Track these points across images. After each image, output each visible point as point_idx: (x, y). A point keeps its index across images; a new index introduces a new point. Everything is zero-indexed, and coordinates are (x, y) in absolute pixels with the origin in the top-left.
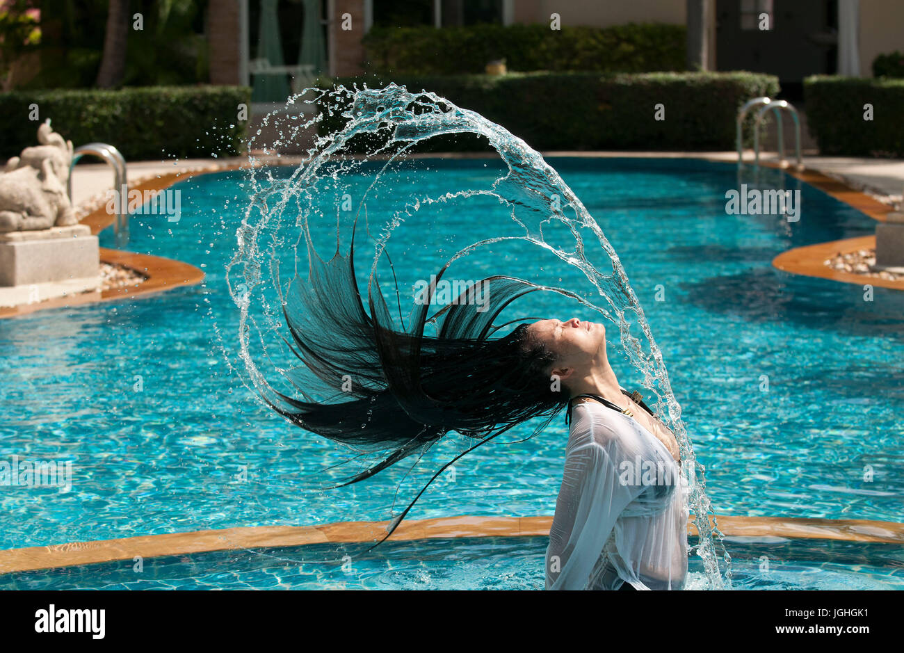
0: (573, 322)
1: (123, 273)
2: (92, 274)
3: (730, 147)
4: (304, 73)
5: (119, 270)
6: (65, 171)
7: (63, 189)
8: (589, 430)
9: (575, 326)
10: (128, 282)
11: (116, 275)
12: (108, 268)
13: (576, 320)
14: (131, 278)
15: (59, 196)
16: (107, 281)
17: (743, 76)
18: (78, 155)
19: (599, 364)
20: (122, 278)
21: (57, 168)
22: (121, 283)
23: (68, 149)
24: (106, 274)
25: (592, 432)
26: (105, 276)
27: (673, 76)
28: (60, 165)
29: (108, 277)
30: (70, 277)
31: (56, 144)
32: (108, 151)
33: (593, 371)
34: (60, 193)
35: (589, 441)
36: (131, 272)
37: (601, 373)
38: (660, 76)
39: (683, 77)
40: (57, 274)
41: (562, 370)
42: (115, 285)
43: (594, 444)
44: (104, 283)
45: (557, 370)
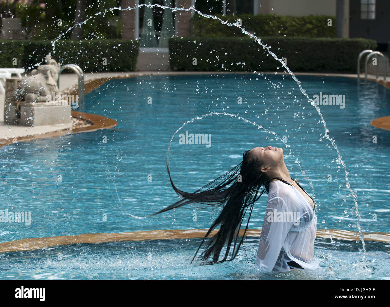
0: (269, 148)
1: (81, 122)
2: (68, 122)
3: (355, 72)
4: (163, 34)
5: (80, 121)
6: (57, 76)
7: (56, 84)
8: (277, 192)
9: (270, 149)
10: (84, 126)
11: (79, 123)
12: (75, 120)
13: (270, 146)
14: (85, 124)
15: (54, 87)
16: (75, 125)
17: (360, 40)
18: (63, 69)
19: (281, 165)
20: (81, 124)
21: (53, 74)
22: (81, 126)
23: (58, 66)
24: (74, 122)
25: (278, 192)
26: (73, 123)
27: (330, 39)
28: (55, 73)
29: (75, 123)
30: (58, 123)
31: (53, 64)
32: (75, 67)
33: (278, 168)
34: (54, 85)
35: (276, 196)
36: (85, 121)
37: (282, 169)
38: (323, 39)
39: (334, 40)
40: (53, 121)
41: (265, 168)
42: (78, 127)
43: (278, 197)
44: (73, 126)
45: (263, 168)
